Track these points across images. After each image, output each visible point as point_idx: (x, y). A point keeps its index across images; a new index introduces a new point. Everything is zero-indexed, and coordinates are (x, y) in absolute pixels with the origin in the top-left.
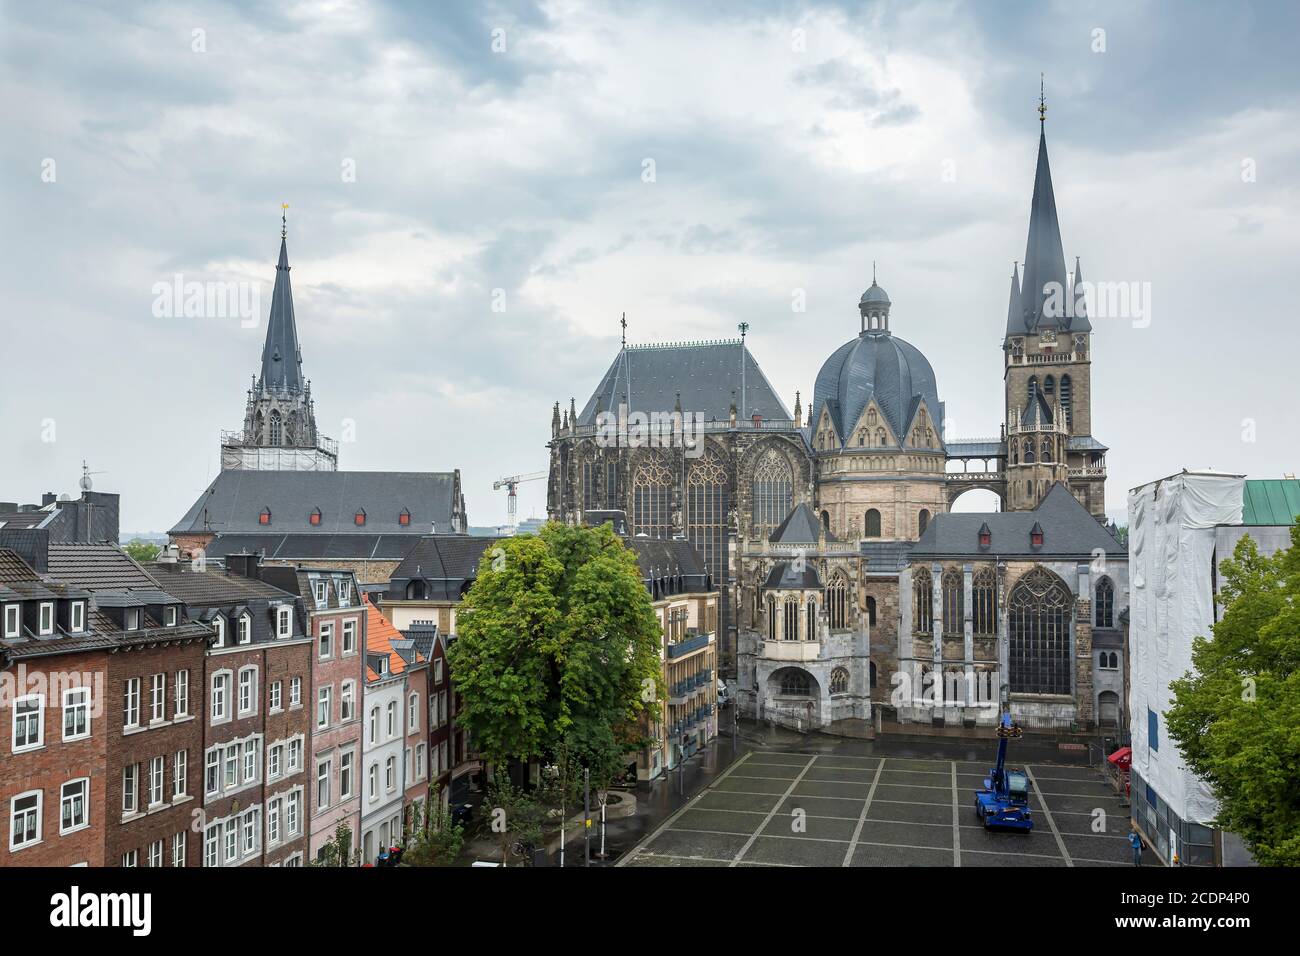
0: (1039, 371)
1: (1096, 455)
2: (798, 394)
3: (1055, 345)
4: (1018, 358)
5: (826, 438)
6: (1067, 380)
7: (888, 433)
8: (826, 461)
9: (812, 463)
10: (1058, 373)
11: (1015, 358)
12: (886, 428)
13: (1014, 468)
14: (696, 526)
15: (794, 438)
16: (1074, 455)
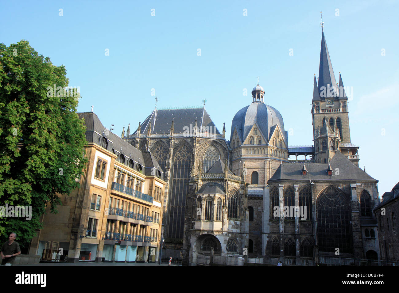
0: (327, 116)
1: (354, 150)
2: (224, 124)
3: (333, 106)
4: (318, 110)
5: (236, 142)
6: (339, 120)
7: (262, 138)
8: (235, 152)
9: (229, 153)
10: (335, 117)
11: (316, 110)
12: (261, 136)
13: (318, 153)
14: (176, 179)
15: (221, 142)
16: (344, 150)
